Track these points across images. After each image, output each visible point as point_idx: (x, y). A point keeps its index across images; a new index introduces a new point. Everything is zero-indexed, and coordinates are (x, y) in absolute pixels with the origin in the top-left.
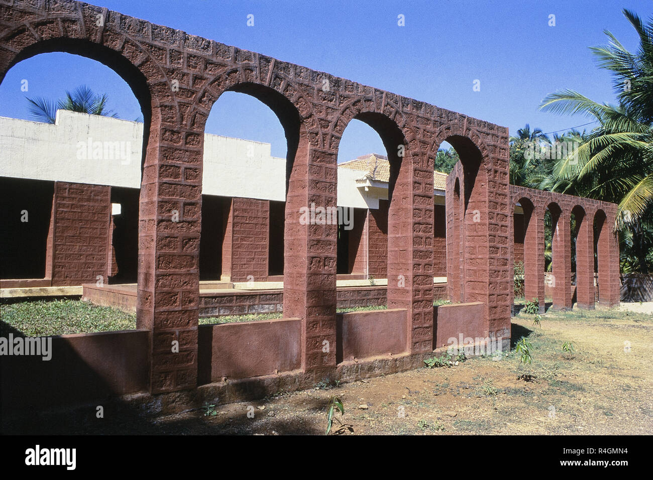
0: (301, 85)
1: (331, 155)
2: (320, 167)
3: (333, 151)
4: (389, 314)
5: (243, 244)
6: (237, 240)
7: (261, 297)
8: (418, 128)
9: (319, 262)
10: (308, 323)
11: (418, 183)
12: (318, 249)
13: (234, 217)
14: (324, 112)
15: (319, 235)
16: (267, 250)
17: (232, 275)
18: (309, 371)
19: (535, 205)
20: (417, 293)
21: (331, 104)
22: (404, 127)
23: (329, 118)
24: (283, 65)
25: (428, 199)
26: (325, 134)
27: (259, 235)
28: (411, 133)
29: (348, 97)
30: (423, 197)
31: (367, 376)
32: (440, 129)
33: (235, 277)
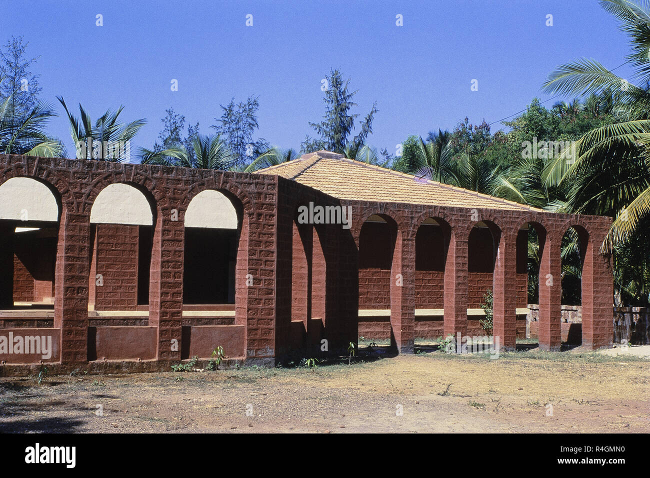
0: (60, 171)
1: (85, 216)
2: (76, 225)
3: (86, 214)
4: (139, 329)
5: (109, 271)
6: (102, 267)
7: (92, 321)
8: (168, 188)
9: (74, 290)
10: (64, 331)
11: (168, 231)
12: (72, 282)
13: (98, 244)
14: (78, 187)
15: (74, 272)
16: (136, 278)
17: (96, 303)
18: (63, 363)
19: (452, 225)
20: (165, 314)
21: (84, 181)
22: (154, 189)
23: (83, 191)
24: (46, 160)
25: (177, 243)
26: (79, 203)
27: (128, 262)
28: (160, 193)
29: (100, 174)
30: (172, 241)
31: (115, 372)
32: (192, 187)
33: (99, 305)
